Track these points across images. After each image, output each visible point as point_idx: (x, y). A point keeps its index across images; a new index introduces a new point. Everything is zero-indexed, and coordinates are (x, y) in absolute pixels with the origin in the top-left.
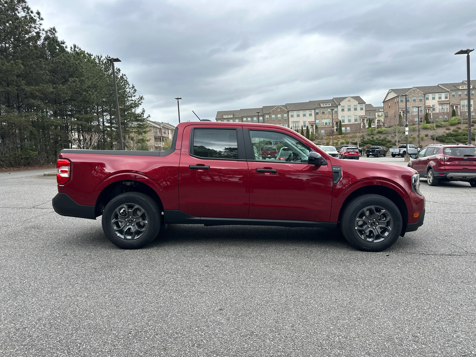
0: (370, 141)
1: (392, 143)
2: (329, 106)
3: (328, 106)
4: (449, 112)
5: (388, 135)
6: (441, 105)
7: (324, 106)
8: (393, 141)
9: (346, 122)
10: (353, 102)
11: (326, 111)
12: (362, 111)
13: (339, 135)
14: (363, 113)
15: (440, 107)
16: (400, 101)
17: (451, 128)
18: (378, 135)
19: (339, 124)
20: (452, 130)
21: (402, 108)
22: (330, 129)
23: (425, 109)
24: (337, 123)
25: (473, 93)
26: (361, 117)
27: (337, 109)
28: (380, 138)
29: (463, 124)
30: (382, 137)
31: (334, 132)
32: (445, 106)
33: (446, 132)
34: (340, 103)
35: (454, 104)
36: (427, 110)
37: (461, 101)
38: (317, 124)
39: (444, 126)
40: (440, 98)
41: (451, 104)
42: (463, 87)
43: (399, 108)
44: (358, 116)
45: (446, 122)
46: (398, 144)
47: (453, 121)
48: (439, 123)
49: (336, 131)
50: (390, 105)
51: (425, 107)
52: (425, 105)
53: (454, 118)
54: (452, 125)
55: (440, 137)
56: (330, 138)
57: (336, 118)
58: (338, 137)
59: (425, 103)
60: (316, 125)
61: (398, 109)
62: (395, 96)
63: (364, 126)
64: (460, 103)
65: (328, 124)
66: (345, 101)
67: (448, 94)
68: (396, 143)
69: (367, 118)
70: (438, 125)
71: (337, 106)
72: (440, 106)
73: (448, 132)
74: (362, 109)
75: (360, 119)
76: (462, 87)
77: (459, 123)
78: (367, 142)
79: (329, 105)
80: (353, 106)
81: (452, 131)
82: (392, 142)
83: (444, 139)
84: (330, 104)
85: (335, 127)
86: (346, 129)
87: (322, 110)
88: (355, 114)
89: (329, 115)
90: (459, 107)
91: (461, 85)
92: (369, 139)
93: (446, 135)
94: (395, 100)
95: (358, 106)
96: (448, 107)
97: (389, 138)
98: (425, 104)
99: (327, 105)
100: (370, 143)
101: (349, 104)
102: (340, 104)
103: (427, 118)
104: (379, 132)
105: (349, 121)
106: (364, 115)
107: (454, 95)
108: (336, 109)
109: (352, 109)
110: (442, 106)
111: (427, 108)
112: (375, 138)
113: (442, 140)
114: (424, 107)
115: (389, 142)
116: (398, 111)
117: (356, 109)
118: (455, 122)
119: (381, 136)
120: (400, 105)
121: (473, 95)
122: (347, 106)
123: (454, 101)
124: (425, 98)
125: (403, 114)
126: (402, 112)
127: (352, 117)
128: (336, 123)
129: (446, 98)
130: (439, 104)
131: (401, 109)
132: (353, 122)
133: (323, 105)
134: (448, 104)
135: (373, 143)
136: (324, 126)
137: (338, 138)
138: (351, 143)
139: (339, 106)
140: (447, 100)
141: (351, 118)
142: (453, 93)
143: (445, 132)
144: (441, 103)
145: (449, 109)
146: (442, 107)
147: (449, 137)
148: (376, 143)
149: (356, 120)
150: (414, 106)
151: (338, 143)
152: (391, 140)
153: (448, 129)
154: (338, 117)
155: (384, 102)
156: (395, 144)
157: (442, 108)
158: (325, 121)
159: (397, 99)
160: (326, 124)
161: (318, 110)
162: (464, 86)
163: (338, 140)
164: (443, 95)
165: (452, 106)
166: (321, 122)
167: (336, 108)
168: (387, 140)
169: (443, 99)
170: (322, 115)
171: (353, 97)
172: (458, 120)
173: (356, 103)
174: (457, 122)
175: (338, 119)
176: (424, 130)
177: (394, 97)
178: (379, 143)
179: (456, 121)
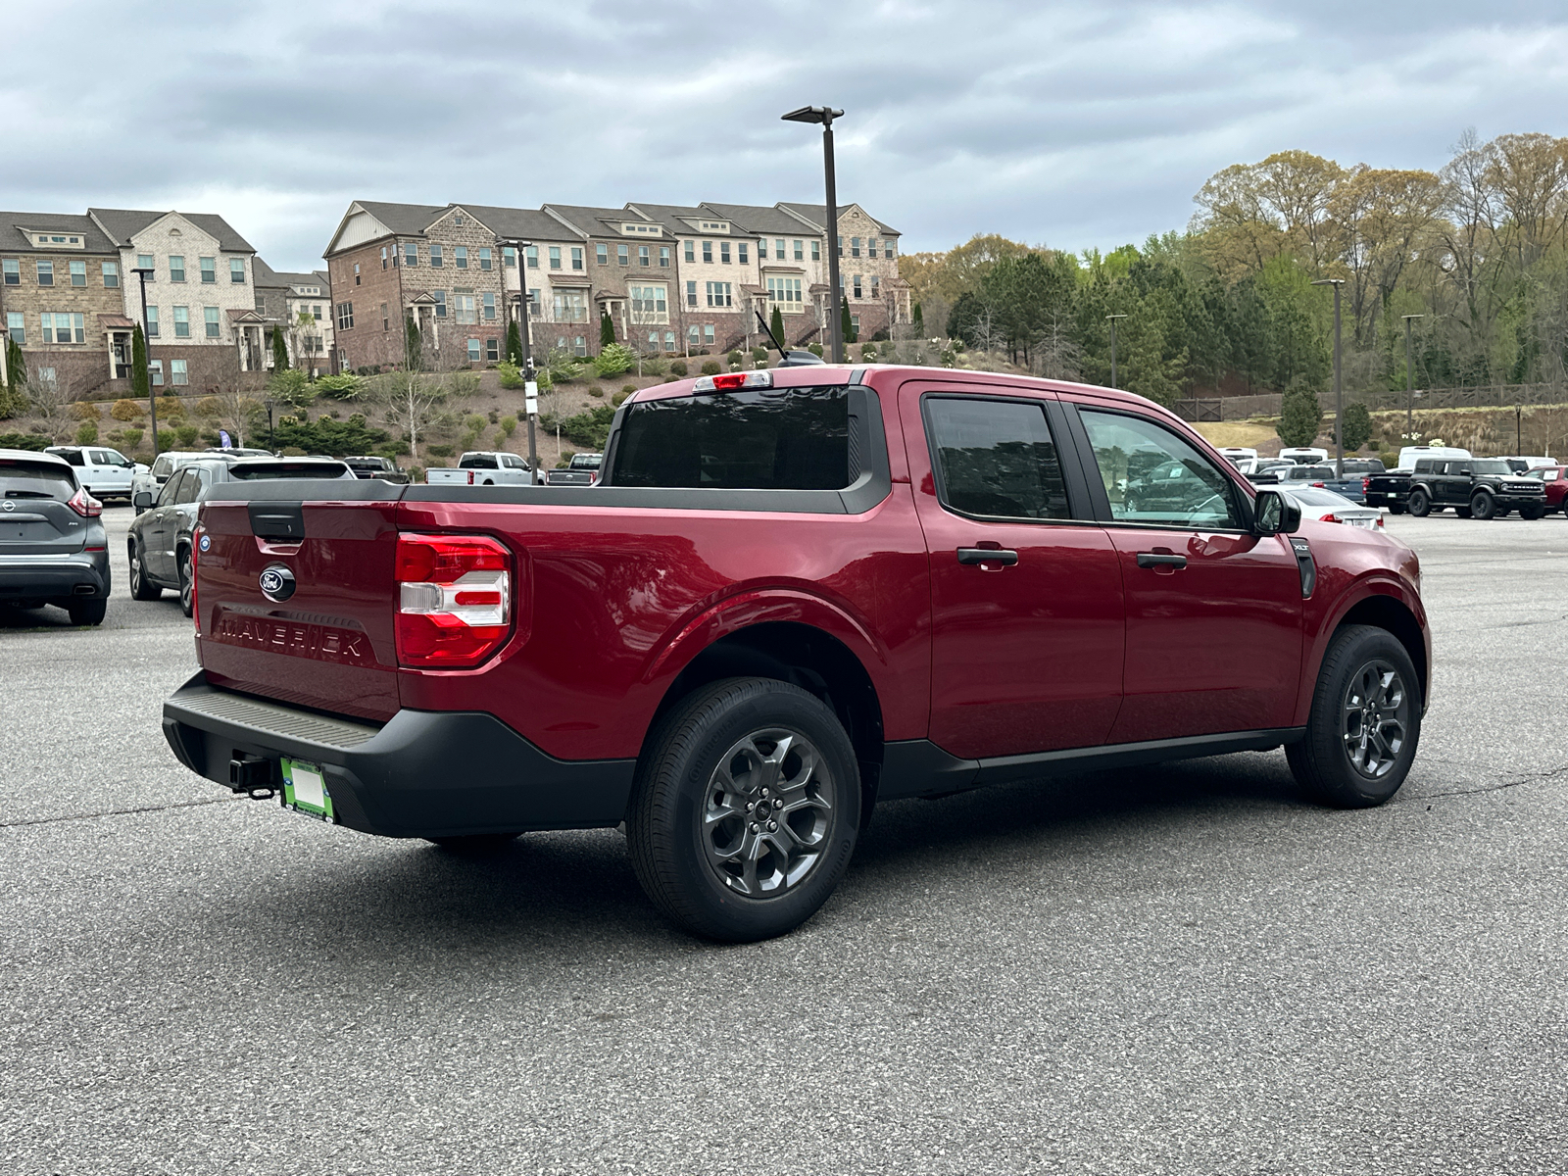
0: (296, 432)
1: (393, 443)
2: (74, 246)
3: (67, 244)
4: (588, 322)
5: (372, 407)
6: (559, 291)
7: (44, 245)
8: (395, 434)
9: (167, 337)
10: (194, 239)
11: (57, 270)
12: (240, 287)
13: (137, 396)
14: (244, 298)
15: (559, 303)
16: (403, 261)
17: (604, 390)
18: (325, 405)
19: (136, 344)
20: (611, 396)
21: (414, 291)
22: (84, 363)
23: (504, 305)
24: (120, 338)
25: (665, 256)
26: (236, 316)
27: (113, 266)
28: (338, 420)
29: (643, 374)
30: (347, 415)
31: (109, 380)
32: (576, 298)
33: (590, 402)
34: (129, 241)
35: (606, 294)
36: (510, 308)
37: (630, 286)
38: (14, 333)
39: (582, 382)
40: (556, 263)
41: (595, 292)
42: (633, 229)
43: (401, 291)
44: (223, 312)
45: (587, 365)
46: (417, 447)
47: (609, 361)
48: (563, 367)
49: (118, 376)
50: (358, 271)
51: (504, 297)
52: (503, 288)
53: (610, 349)
54: (609, 376)
55: (574, 423)
56: (96, 413)
57: (115, 310)
58: (134, 407)
59: (502, 279)
60: (11, 342)
61: (397, 296)
62: (381, 236)
63: (254, 360)
64: (625, 292)
65: (74, 341)
66: (155, 230)
67: (583, 251)
68: (407, 443)
69: (266, 324)
70: (559, 376)
71: (119, 253)
72: (558, 298)
73: (597, 403)
74: (238, 279)
75: (235, 325)
76: (628, 229)
77: (629, 371)
78: (283, 435)
79: (72, 240)
80: (196, 262)
81: (610, 400)
82: (389, 440)
83: (587, 430)
84: (81, 240)
85: (112, 355)
86: (167, 367)
87: (39, 266)
88: (209, 298)
89: (78, 291)
90: (623, 305)
91: (625, 220)
92: (289, 424)
93: (594, 419)
94: (381, 254)
95: (217, 260)
96: (586, 305)
97: (376, 421)
98: (502, 284)
99: (62, 240)
100: (296, 440)
101: (176, 250)
102: (134, 242)
103: (513, 342)
104: (330, 394)
105: (182, 329)
106: (252, 307)
107: (602, 259)
108: (109, 269)
109: (194, 276)
110: (566, 298)
111: (512, 300)
112: (315, 421)
113: (583, 438)
114: (500, 294)
115: (381, 438)
116: (399, 304)
117: (209, 277)
118: (618, 368)
119: (341, 412)
120: (405, 277)
121: (666, 263)
122: (165, 257)
123: (605, 282)
124: (500, 257)
125: (420, 319)
126: (416, 310)
127: (194, 311)
128: (115, 334)
129: (577, 265)
130: (554, 288)
131: (413, 296)
132: (198, 337)
133: (41, 239)
134: (586, 292)
135: (311, 442)
136: (54, 349)
137: (137, 412)
138: (203, 437)
139: (124, 254)
140: (579, 273)
141: (189, 314)
142: (601, 250)
143: (586, 405)
144: (561, 286)
145: (588, 313)
146: (566, 303)
147: (603, 424)
148: (321, 441)
149: (213, 329)
150: (461, 285)
151: (139, 437)
152: (387, 429)
153: (598, 394)
154: (122, 306)
155: (330, 255)
156: (404, 447)
157: (567, 308)
158: (54, 323)
159: (389, 248)
160: (64, 336)
161: (15, 263)
162: (637, 226)
163: (136, 419)
164: (566, 253)
165: (599, 301)
166: (34, 328)
167: (110, 260)
168: (368, 429)
169: (567, 269)
170: (41, 292)
171: (191, 218)
172: (628, 359)
173: (211, 246)
174: (623, 368)
175: (123, 316)
176: (509, 391)
177: (375, 237)
178: (336, 442)
179: (622, 364)
